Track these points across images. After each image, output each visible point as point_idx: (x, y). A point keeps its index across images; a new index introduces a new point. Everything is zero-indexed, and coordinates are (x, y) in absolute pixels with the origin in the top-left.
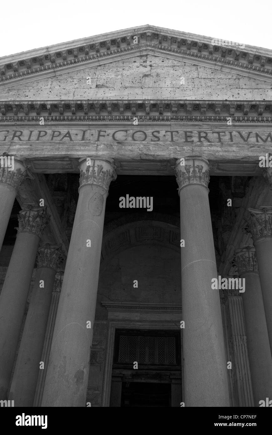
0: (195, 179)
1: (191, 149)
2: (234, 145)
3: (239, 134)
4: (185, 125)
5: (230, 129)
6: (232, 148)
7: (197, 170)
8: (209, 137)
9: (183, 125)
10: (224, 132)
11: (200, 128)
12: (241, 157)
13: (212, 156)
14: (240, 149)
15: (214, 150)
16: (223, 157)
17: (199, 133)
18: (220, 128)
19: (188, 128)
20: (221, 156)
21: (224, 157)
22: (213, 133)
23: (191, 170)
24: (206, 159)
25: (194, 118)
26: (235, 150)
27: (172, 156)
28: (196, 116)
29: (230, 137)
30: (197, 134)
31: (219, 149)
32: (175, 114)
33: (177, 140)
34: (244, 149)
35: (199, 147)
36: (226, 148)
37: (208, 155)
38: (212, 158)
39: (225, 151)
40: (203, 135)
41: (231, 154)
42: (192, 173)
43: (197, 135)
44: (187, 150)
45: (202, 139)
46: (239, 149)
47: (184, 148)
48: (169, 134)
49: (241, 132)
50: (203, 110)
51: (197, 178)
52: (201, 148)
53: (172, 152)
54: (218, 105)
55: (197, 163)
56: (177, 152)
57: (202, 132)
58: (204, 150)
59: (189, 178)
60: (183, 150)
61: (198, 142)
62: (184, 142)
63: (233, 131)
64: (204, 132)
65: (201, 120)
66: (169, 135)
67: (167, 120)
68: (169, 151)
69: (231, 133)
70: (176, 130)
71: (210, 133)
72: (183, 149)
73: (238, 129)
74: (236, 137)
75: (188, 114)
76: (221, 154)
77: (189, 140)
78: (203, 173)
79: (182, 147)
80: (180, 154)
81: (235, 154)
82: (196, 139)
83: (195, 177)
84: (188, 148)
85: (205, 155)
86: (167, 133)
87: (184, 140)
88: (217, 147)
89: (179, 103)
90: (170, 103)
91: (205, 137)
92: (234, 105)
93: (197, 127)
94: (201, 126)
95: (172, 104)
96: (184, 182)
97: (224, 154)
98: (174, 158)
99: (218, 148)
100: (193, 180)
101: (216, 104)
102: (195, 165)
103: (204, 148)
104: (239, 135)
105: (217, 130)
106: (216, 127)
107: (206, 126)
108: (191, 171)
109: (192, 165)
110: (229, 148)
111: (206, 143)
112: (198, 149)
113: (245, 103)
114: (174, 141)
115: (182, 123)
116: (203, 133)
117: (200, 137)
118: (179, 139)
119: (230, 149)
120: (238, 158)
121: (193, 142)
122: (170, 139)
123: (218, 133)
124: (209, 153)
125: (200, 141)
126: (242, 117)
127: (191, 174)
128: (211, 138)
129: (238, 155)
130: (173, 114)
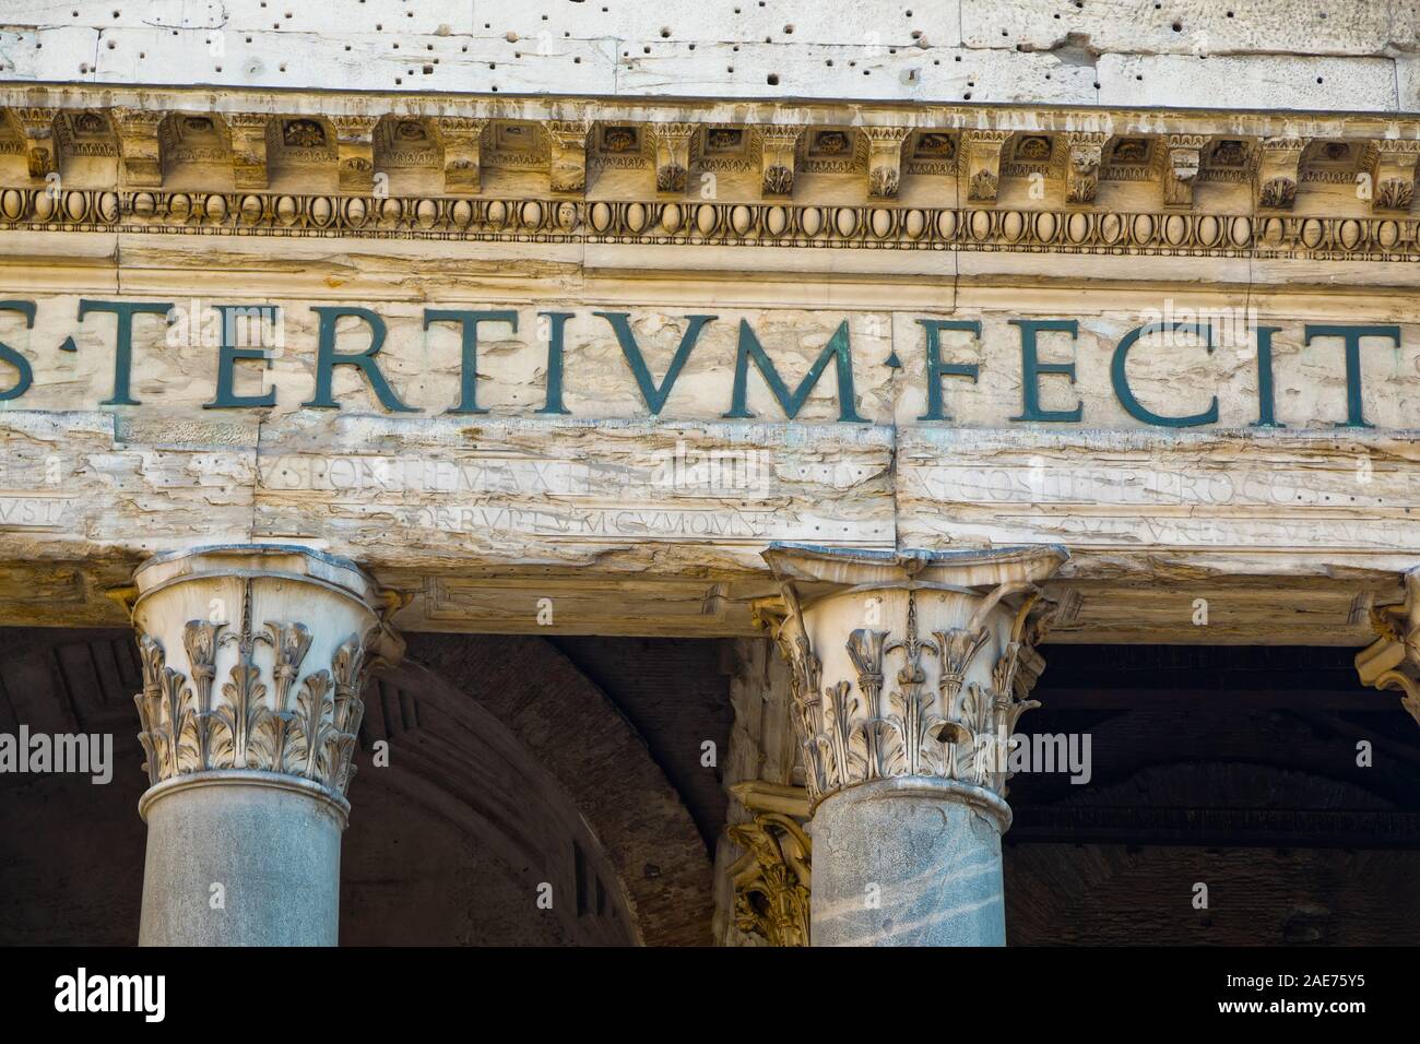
0: (241, 739)
1: (248, 476)
2: (559, 448)
3: (616, 328)
4: (224, 259)
5: (554, 289)
6: (541, 464)
7: (265, 658)
8: (392, 364)
9: (211, 260)
10: (511, 317)
11: (333, 285)
12: (596, 548)
13: (390, 537)
14: (596, 474)
15: (412, 484)
16: (470, 546)
17: (329, 318)
18: (479, 285)
19: (250, 283)
20: (453, 535)
21: (475, 548)
22: (431, 318)
23: (228, 658)
24: (342, 563)
25: (287, 214)
26: (558, 489)
27: (106, 538)
28: (304, 198)
29: (544, 367)
30: (306, 329)
31: (445, 476)
32: (145, 178)
33: (157, 391)
34: (623, 478)
35: (305, 462)
36: (495, 469)
37: (365, 523)
38: (392, 551)
39: (491, 497)
40: (353, 338)
41: (527, 524)
42: (227, 689)
43: (310, 342)
44: (219, 482)
45: (345, 381)
46: (588, 481)
47: (193, 465)
48: (105, 324)
49: (635, 315)
50: (351, 155)
51: (256, 733)
52: (319, 465)
53: (107, 501)
54: (460, 125)
55: (271, 607)
56: (141, 502)
57: (350, 312)
58: (340, 482)
59: (205, 730)
60: (189, 482)
61: (304, 405)
62: (206, 407)
63: (577, 310)
64: (364, 315)
65: (339, 224)
66: (101, 343)
67: (92, 218)
68: (90, 492)
69: (559, 321)
70: (154, 292)
71: (410, 319)
72: (188, 473)
73: (613, 290)
74: (588, 358)
75: (242, 181)
76: (458, 516)
77: (242, 389)
78: (306, 682)
79: (181, 459)
80: (167, 514)
81: (552, 522)
82: (293, 382)
83: (245, 717)
84: (224, 469)
85: (338, 522)
86: (89, 316)
87: (207, 390)
88: (434, 456)
89: (169, 106)
90: (107, 110)
91: (366, 364)
92: (579, 128)
93: (312, 275)
94: (340, 267)
95: (119, 116)
96: (173, 750)
97: (479, 520)
98: (116, 549)
99: (442, 467)
100: (231, 744)
101: (446, 125)
102: (258, 627)
103: (339, 466)
104: (615, 341)
105: (460, 299)
106: (453, 272)
107: (374, 266)
108: (223, 677)
109: (236, 627)
110: (515, 466)
111: (362, 424)
112: (292, 479)
113: (660, 116)
114: (135, 394)
115: (199, 243)
116: (355, 320)
117: (328, 360)
118: (173, 379)
119: (525, 476)
120: (572, 551)
121: (273, 406)
122: (105, 382)
123: (467, 322)
124: (371, 509)
125: (323, 399)
126: (643, 206)
127: (218, 699)
128: (408, 368)
129: (575, 528)
130: (133, 177)
